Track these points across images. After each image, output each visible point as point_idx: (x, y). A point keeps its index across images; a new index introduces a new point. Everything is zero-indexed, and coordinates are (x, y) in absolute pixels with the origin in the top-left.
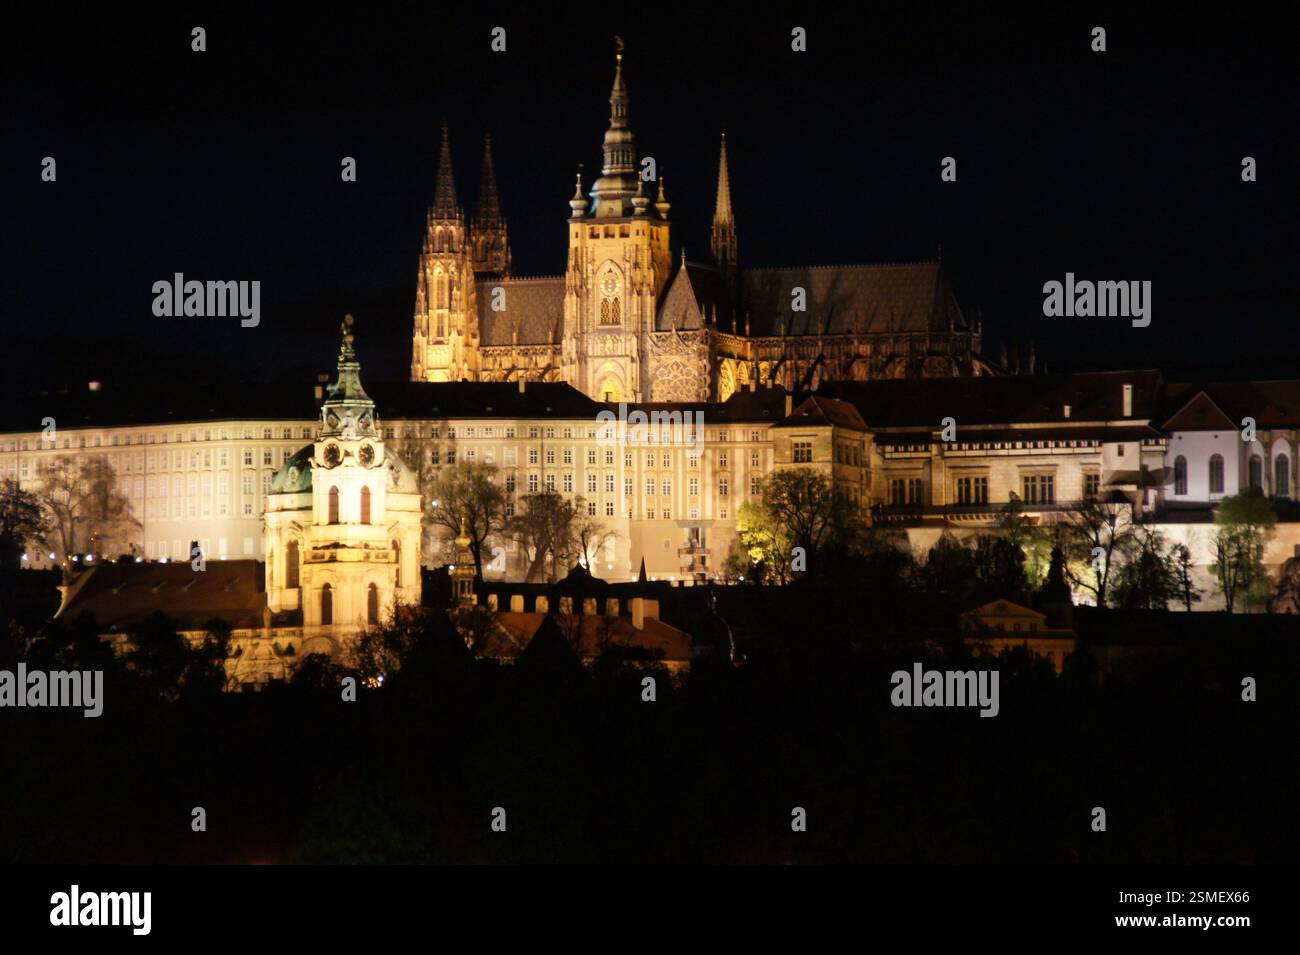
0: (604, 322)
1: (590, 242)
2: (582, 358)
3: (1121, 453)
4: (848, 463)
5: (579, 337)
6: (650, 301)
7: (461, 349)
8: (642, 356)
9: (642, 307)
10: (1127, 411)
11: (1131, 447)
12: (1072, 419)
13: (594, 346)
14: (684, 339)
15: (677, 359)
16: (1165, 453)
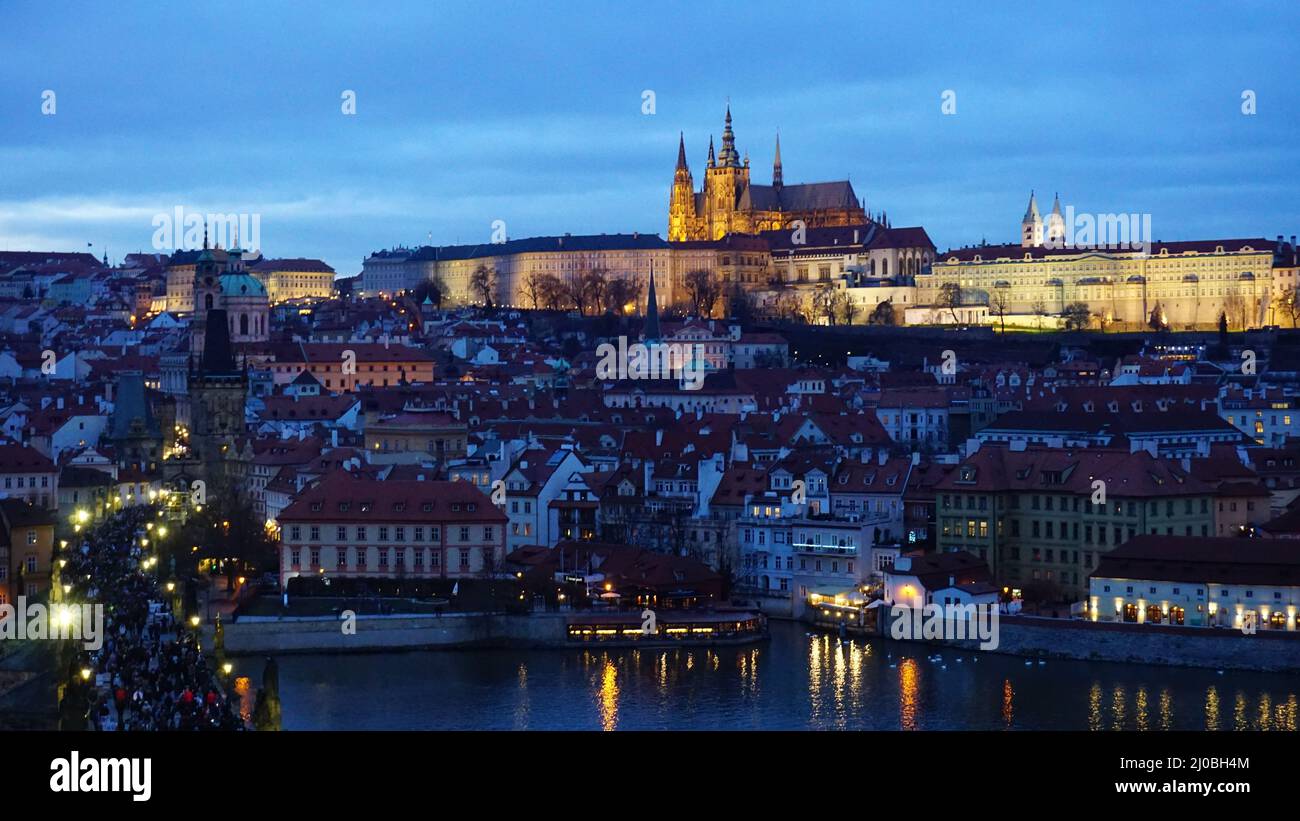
0: (719, 208)
1: (715, 177)
2: (711, 222)
3: (850, 258)
4: (749, 264)
5: (710, 214)
6: (733, 199)
7: (684, 219)
8: (729, 220)
9: (730, 201)
10: (856, 241)
11: (854, 256)
12: (838, 244)
13: (715, 218)
14: (744, 214)
15: (742, 221)
16: (867, 258)
